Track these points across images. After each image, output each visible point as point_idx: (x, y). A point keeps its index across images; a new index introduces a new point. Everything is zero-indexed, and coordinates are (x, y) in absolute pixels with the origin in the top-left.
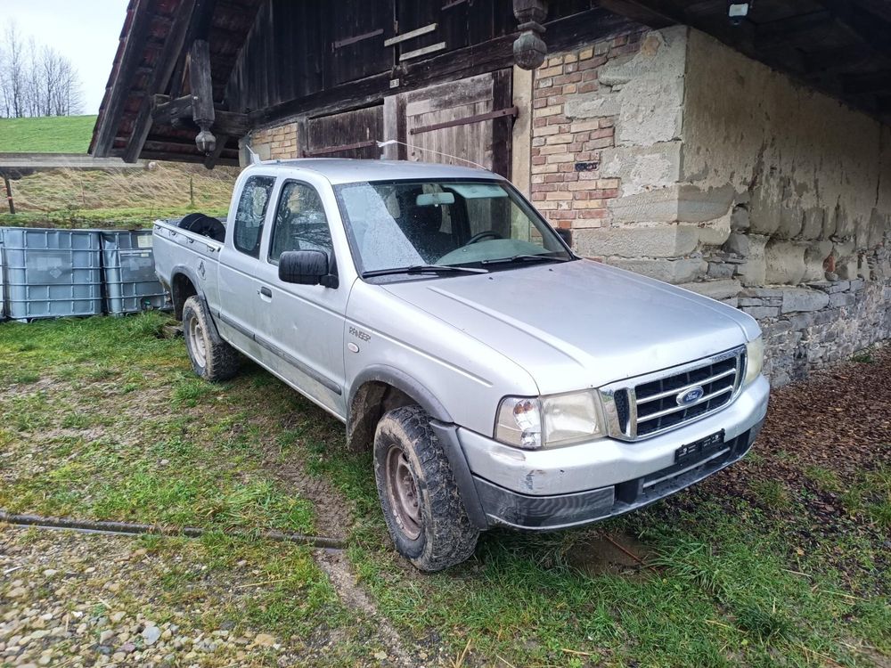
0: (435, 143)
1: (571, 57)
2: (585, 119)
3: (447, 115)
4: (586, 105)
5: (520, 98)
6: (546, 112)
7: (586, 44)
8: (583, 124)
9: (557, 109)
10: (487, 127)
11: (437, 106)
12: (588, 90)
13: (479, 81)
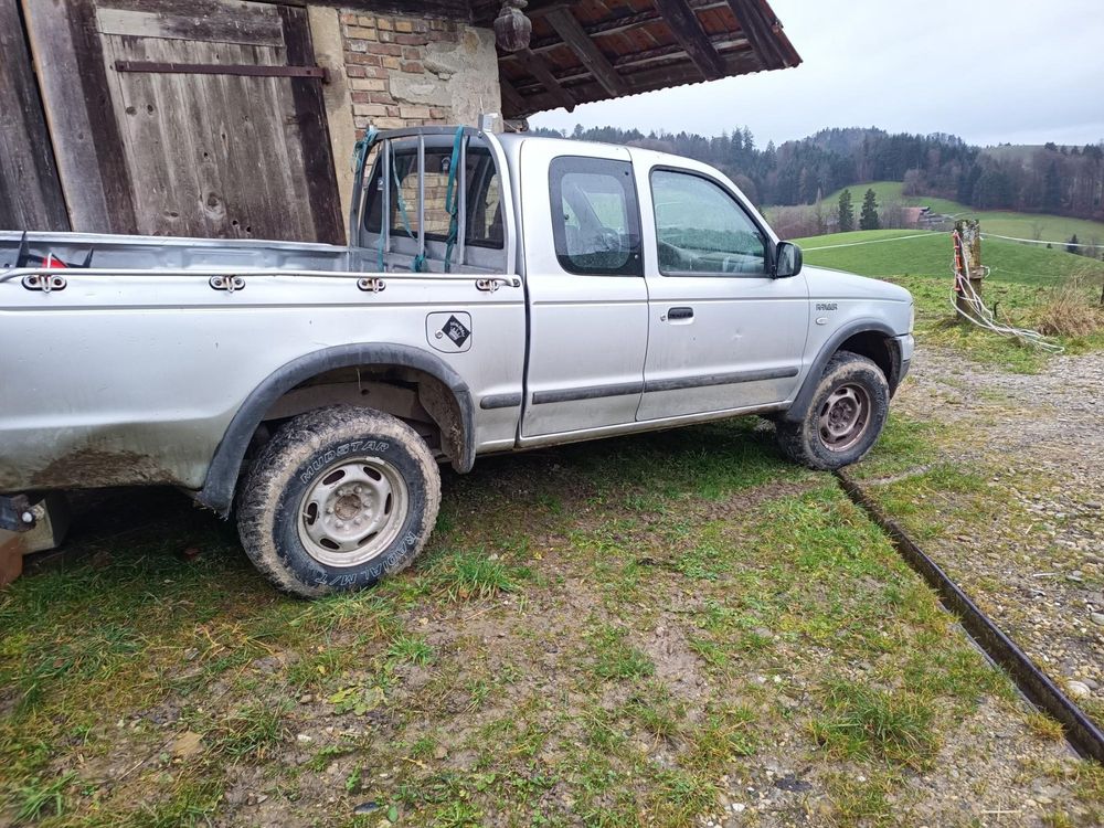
0: (182, 97)
1: (384, 22)
2: (414, 104)
3: (199, 51)
4: (416, 88)
5: (328, 57)
6: (365, 84)
7: (401, 14)
8: (413, 110)
9: (379, 85)
10: (282, 88)
11: (177, 31)
12: (412, 69)
13: (257, 12)
